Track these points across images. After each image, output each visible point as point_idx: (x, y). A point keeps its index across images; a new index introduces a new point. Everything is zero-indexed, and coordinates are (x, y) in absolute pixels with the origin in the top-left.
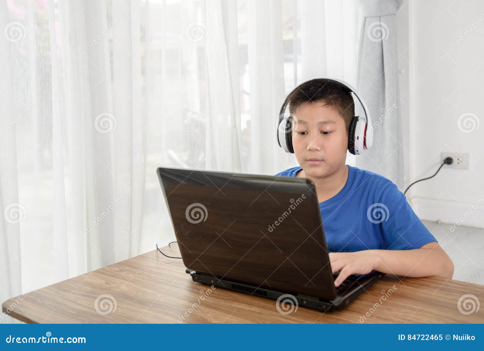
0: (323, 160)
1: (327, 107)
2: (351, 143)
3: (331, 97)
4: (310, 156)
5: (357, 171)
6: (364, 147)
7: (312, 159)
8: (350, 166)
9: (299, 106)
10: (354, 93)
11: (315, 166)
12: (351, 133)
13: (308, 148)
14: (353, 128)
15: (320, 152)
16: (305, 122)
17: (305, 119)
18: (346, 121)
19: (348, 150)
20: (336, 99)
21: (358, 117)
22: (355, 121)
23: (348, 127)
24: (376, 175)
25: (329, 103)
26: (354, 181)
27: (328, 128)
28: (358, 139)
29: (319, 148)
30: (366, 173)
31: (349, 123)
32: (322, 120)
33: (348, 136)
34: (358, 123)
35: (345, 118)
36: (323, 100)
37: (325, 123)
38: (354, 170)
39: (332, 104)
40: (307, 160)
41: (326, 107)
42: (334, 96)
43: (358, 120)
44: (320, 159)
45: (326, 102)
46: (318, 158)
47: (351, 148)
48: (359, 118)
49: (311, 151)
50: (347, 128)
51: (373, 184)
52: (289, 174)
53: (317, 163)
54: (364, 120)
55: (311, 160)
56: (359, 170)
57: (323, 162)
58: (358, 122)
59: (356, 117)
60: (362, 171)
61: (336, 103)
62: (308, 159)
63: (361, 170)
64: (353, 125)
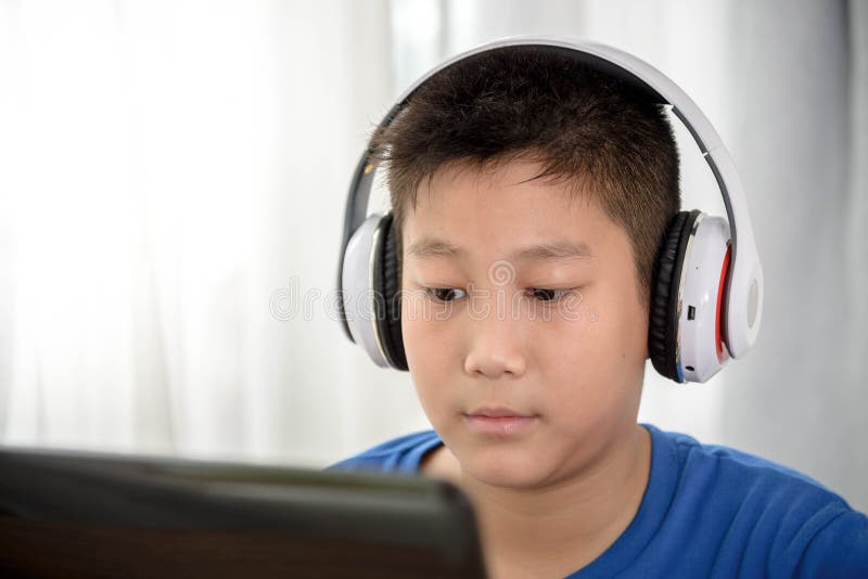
0: (537, 415)
1: (551, 183)
2: (661, 336)
3: (568, 137)
4: (479, 396)
5: (687, 452)
6: (720, 349)
7: (489, 410)
8: (657, 430)
9: (428, 177)
10: (675, 110)
11: (501, 439)
12: (663, 290)
13: (470, 364)
14: (669, 267)
15: (524, 379)
16: (454, 252)
17: (456, 239)
18: (636, 237)
19: (649, 362)
20: (594, 145)
21: (696, 213)
22: (681, 236)
23: (646, 263)
24: (776, 472)
25: (559, 165)
26: (673, 499)
27: (556, 274)
28: (691, 315)
29: (515, 365)
30: (731, 462)
31: (653, 245)
32: (530, 240)
33: (647, 304)
34: (693, 244)
35: (631, 224)
36: (533, 152)
37: (544, 254)
38: (675, 448)
39: (573, 170)
40: (466, 415)
41: (546, 184)
42: (584, 129)
43: (693, 231)
44: (523, 413)
45: (549, 159)
46: (514, 407)
47: (663, 352)
48: (699, 219)
49: (481, 377)
50: (641, 269)
51: (761, 513)
52: (390, 462)
53: (508, 427)
54: (723, 227)
55: (484, 417)
56: (697, 445)
57: (536, 422)
58: (691, 237)
59: (687, 214)
60: (713, 451)
61: (590, 166)
62: (471, 411)
63: (710, 447)
64: (671, 253)
